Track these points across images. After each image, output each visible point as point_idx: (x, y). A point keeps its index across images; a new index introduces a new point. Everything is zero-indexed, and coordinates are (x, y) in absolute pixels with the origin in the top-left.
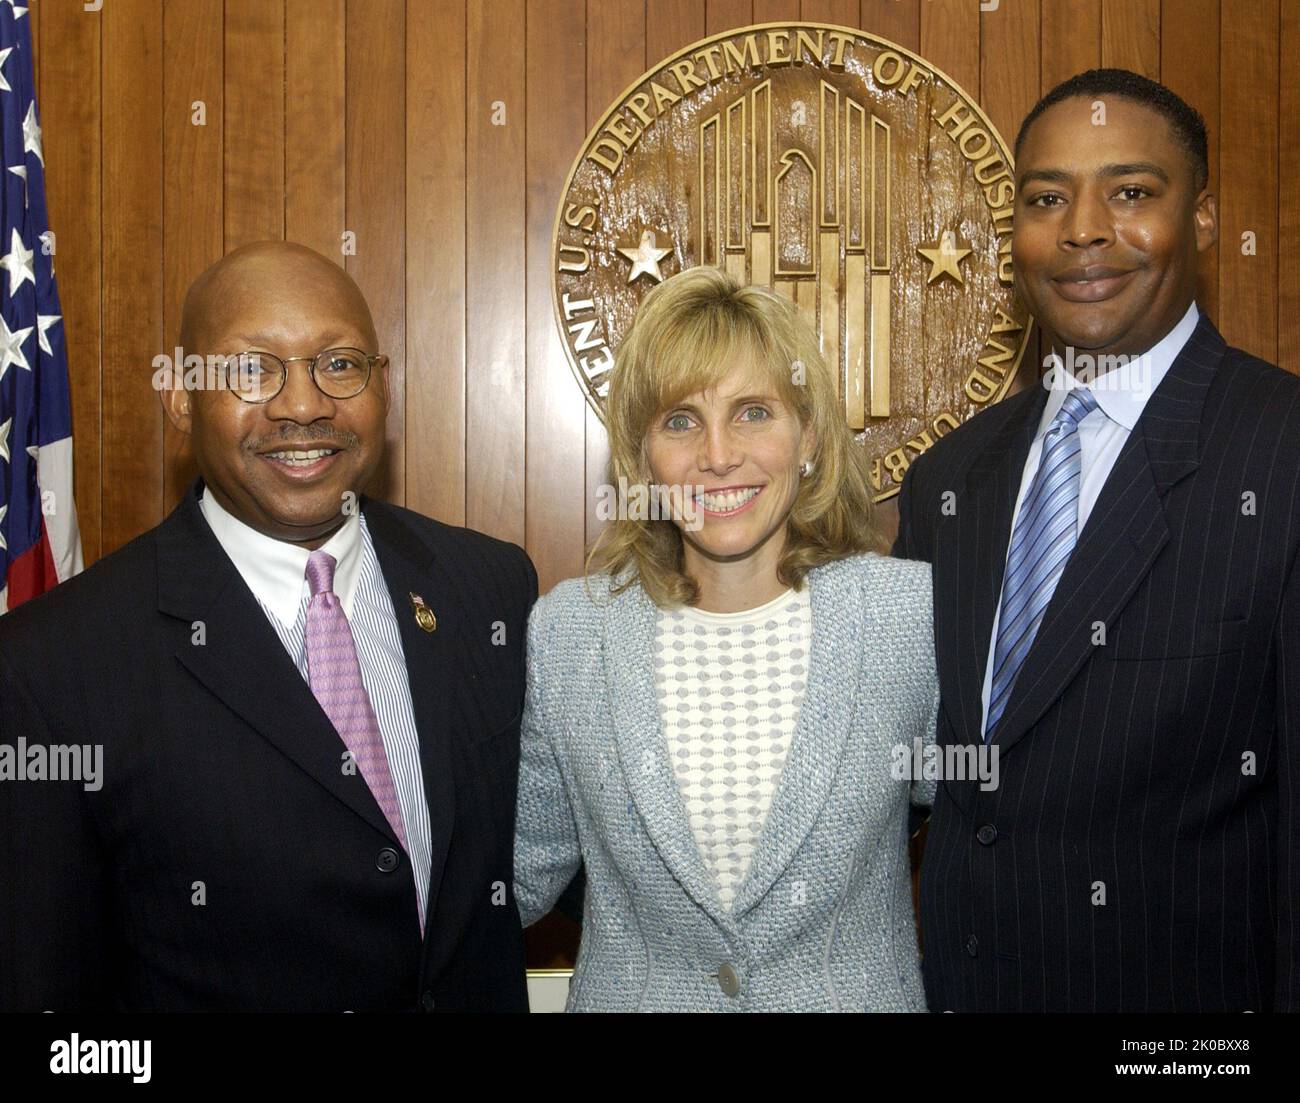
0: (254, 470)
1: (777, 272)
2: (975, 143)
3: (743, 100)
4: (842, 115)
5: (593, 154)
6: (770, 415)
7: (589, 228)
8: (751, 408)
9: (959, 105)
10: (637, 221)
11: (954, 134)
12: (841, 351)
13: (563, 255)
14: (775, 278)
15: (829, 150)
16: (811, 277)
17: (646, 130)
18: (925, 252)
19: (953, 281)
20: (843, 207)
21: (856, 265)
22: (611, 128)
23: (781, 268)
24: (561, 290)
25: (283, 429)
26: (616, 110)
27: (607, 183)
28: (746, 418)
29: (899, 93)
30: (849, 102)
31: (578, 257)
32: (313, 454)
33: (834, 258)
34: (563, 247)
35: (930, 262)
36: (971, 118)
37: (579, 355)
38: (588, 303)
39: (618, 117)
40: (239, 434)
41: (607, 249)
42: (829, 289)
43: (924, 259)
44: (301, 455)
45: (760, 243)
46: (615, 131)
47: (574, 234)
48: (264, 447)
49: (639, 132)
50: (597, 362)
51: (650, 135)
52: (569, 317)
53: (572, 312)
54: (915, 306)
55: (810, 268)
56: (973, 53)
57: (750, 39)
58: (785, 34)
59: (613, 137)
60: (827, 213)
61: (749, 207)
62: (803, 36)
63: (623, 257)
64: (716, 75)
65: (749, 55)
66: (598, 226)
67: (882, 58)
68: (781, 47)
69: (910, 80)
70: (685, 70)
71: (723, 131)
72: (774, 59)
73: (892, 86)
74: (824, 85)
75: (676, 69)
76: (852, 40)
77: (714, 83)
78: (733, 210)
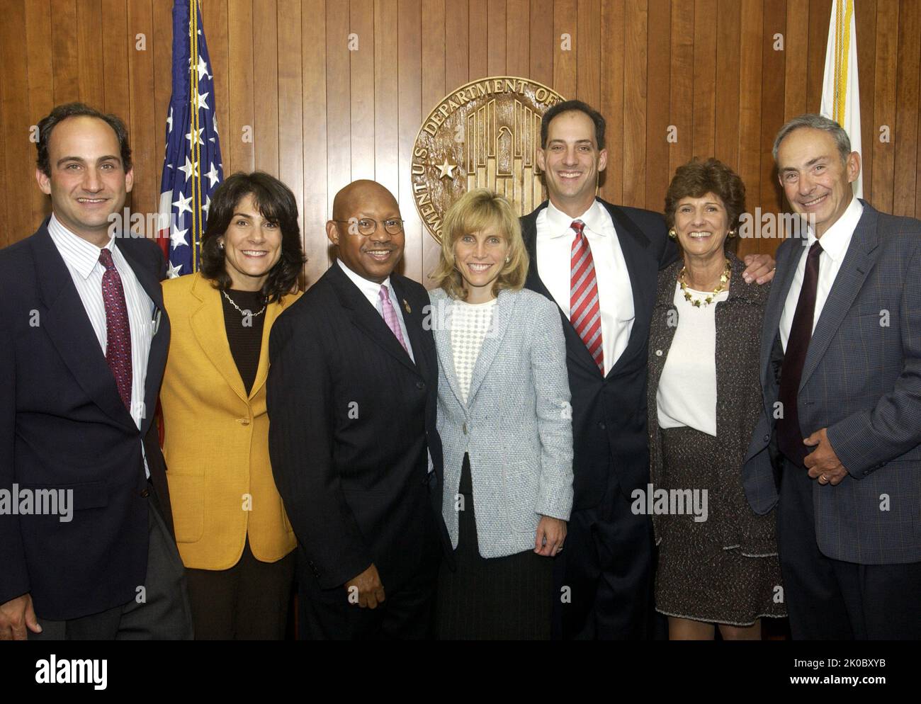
0: (364, 257)
1: (498, 174)
3: (484, 107)
4: (523, 113)
5: (426, 129)
6: (499, 241)
7: (424, 157)
8: (492, 238)
10: (443, 154)
12: (523, 205)
14: (497, 177)
15: (518, 127)
16: (511, 177)
17: (446, 119)
20: (523, 149)
21: (528, 172)
22: (433, 118)
23: (499, 173)
24: (414, 181)
26: (435, 111)
27: (432, 140)
28: (488, 242)
29: (545, 105)
30: (526, 107)
31: (420, 168)
32: (384, 253)
33: (520, 169)
34: (414, 165)
37: (420, 207)
38: (424, 187)
39: (436, 113)
41: (431, 165)
42: (517, 181)
44: (380, 253)
45: (491, 163)
47: (419, 160)
48: (368, 250)
49: (444, 119)
50: (428, 210)
51: (448, 120)
52: (416, 192)
53: (418, 190)
55: (510, 173)
56: (575, 88)
57: (487, 83)
58: (501, 81)
59: (433, 121)
60: (517, 152)
61: (487, 149)
62: (508, 82)
63: (437, 168)
64: (474, 97)
65: (487, 89)
66: (428, 156)
67: (539, 90)
68: (499, 86)
69: (550, 99)
70: (461, 95)
71: (477, 119)
72: (496, 91)
73: (542, 102)
74: (516, 101)
75: (458, 94)
76: (527, 83)
77: (473, 100)
78: (480, 150)
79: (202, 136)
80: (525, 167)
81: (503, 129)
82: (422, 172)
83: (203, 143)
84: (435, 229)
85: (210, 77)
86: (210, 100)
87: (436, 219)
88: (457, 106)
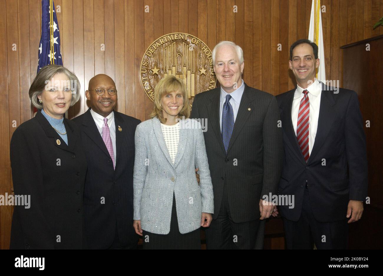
0: (100, 105)
2: (207, 52)
3: (171, 45)
4: (187, 47)
5: (147, 54)
6: (181, 97)
7: (146, 66)
8: (178, 95)
9: (205, 46)
11: (204, 51)
12: (187, 86)
13: (142, 70)
14: (176, 74)
15: (185, 53)
16: (182, 74)
17: (155, 50)
18: (200, 70)
19: (204, 74)
20: (187, 63)
21: (189, 72)
22: (150, 49)
23: (177, 72)
24: (142, 76)
25: (104, 99)
26: (150, 47)
27: (149, 59)
28: (177, 97)
29: (196, 45)
31: (145, 70)
32: (108, 103)
33: (186, 71)
34: (142, 69)
35: (201, 72)
36: (207, 49)
37: (145, 87)
38: (146, 78)
39: (151, 48)
40: (98, 100)
41: (149, 69)
42: (185, 76)
43: (200, 71)
44: (106, 103)
45: (174, 68)
46: (150, 50)
47: (144, 67)
48: (101, 101)
51: (156, 51)
52: (143, 80)
53: (144, 80)
54: (198, 79)
55: (182, 72)
56: (206, 38)
57: (172, 35)
58: (177, 35)
59: (150, 51)
60: (184, 64)
61: (172, 63)
62: (180, 35)
63: (152, 71)
64: (166, 41)
65: (172, 38)
66: (148, 65)
67: (193, 39)
68: (177, 37)
69: (197, 42)
70: (161, 40)
71: (168, 50)
72: (176, 39)
73: (194, 43)
74: (183, 43)
75: (160, 40)
76: (188, 36)
77: (166, 42)
78: (169, 63)
79: (55, 56)
80: (188, 70)
81: (178, 55)
82: (145, 72)
83: (55, 59)
84: (151, 96)
85: (58, 30)
86: (58, 40)
87: (151, 92)
88: (160, 45)
